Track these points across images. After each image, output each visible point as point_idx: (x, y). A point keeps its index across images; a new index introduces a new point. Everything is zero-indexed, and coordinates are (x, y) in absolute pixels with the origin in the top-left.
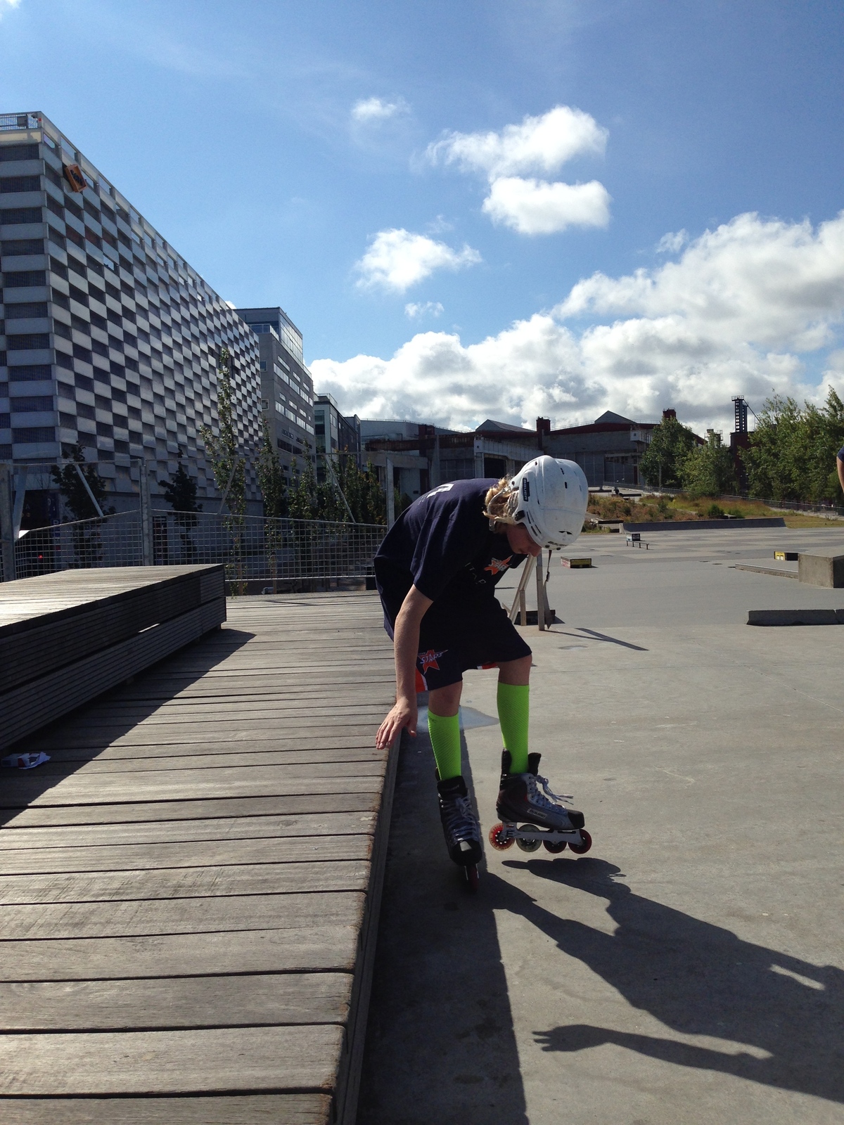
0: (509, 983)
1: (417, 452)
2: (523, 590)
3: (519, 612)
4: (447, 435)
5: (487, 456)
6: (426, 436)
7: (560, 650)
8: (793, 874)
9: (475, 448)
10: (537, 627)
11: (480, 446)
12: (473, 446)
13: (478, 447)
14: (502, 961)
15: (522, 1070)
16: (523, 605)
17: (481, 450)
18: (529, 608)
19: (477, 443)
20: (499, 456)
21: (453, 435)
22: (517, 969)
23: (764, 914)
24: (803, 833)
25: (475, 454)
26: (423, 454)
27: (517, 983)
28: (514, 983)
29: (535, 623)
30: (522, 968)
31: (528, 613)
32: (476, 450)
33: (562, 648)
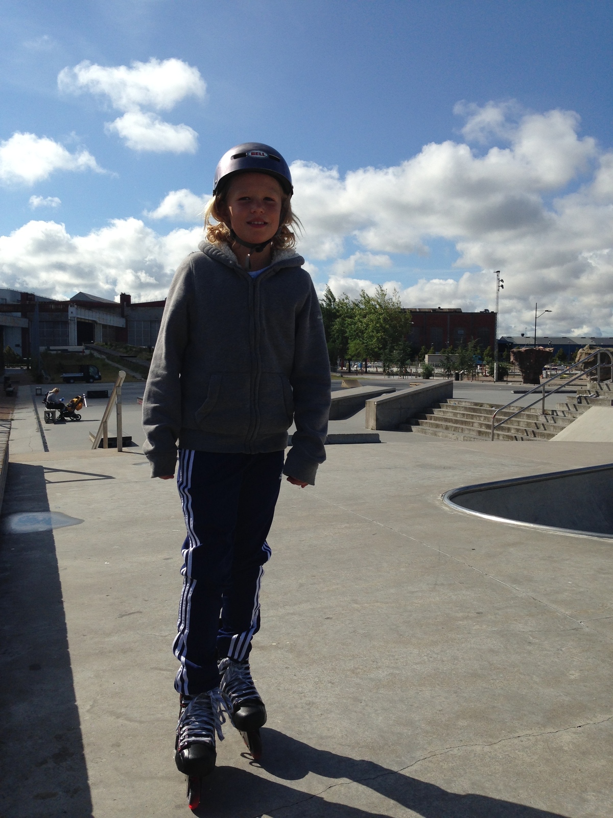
0: (81, 719)
1: (19, 314)
2: (106, 422)
3: (102, 439)
4: (45, 302)
5: (79, 320)
6: (28, 302)
7: (134, 466)
8: (293, 614)
9: (70, 312)
10: (116, 449)
11: (73, 312)
12: (68, 312)
13: (72, 312)
14: (76, 703)
15: (90, 782)
16: (105, 433)
17: (74, 315)
18: (110, 435)
19: (71, 309)
20: (89, 320)
21: (50, 302)
22: (88, 707)
23: (273, 644)
24: (301, 585)
25: (69, 318)
26: (24, 315)
27: (88, 718)
28: (85, 719)
29: (115, 447)
30: (92, 706)
31: (110, 439)
32: (70, 315)
33: (134, 464)
